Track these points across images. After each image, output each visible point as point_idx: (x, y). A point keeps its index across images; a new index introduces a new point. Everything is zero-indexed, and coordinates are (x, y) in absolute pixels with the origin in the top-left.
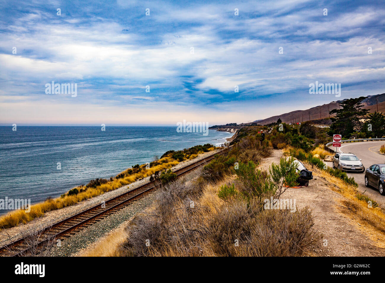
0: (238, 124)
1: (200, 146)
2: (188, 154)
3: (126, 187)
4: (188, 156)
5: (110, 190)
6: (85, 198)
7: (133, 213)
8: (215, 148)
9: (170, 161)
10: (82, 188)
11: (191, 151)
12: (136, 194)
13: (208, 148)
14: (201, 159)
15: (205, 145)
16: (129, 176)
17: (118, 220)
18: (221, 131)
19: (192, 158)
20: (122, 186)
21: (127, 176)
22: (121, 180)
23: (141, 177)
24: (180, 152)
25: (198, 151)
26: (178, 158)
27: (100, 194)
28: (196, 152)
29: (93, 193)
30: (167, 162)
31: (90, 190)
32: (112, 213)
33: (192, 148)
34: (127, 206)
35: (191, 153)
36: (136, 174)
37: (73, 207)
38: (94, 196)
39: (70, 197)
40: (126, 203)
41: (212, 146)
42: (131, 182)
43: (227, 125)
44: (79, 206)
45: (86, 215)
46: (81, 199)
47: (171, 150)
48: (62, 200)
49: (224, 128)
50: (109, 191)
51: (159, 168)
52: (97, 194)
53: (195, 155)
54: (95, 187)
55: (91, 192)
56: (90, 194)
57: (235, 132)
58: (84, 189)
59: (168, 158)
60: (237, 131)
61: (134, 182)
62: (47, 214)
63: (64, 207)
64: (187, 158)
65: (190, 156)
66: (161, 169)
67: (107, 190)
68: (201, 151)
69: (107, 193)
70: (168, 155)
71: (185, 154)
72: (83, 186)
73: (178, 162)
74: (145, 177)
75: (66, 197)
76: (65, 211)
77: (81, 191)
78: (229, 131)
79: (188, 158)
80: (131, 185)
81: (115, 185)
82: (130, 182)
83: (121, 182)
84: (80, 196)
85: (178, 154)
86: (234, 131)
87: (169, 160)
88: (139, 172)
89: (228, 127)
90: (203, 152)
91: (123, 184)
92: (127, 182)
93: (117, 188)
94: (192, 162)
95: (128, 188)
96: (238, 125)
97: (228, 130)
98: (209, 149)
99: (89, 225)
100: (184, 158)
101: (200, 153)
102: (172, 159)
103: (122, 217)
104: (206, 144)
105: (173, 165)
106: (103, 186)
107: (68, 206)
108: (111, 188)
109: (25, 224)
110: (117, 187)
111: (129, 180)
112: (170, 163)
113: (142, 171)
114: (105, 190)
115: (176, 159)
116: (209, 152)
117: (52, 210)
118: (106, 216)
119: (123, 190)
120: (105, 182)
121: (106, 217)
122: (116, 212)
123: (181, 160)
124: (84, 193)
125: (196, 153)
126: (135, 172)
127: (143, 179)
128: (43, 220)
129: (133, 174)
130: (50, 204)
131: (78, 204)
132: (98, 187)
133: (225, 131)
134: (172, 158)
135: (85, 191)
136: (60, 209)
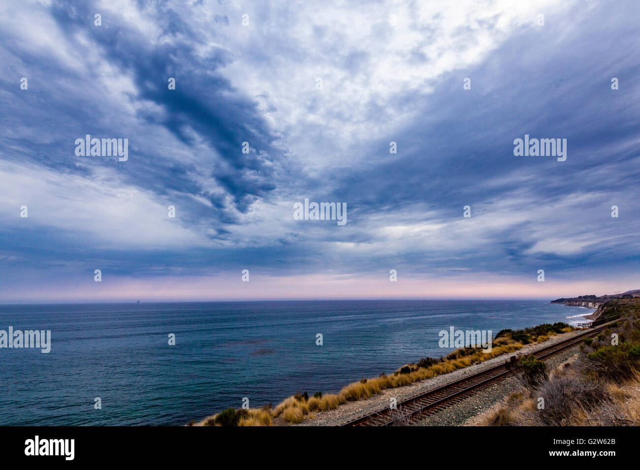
0: (597, 296)
1: (549, 325)
2: (534, 335)
3: (461, 371)
4: (533, 337)
5: (444, 373)
6: (418, 379)
7: (480, 407)
8: (572, 329)
9: (510, 343)
10: (413, 367)
11: (538, 331)
12: (478, 382)
13: (562, 328)
14: (555, 342)
15: (555, 324)
16: (462, 358)
17: (463, 413)
18: (572, 305)
19: (542, 341)
20: (456, 370)
21: (459, 357)
22: (453, 361)
23: (478, 361)
24: (522, 332)
25: (547, 331)
26: (521, 340)
27: (433, 376)
28: (545, 333)
29: (426, 374)
30: (507, 344)
31: (421, 369)
32: (455, 403)
33: (537, 328)
34: (470, 396)
35: (539, 334)
36: (470, 356)
37: (408, 388)
38: (428, 378)
39: (403, 376)
40: (468, 392)
41: (567, 326)
42: (467, 366)
43: (580, 297)
44: (414, 387)
45: (425, 400)
46: (415, 380)
47: (507, 329)
48: (396, 378)
49: (576, 302)
50: (442, 374)
51: (498, 350)
52: (430, 376)
53: (545, 337)
54: (427, 368)
55: (424, 373)
56: (423, 375)
57: (597, 307)
58: (415, 368)
59: (506, 339)
60: (599, 306)
61: (470, 366)
62: (384, 391)
63: (398, 386)
64: (533, 340)
65: (537, 337)
66: (501, 352)
67: (441, 373)
68: (552, 332)
69: (441, 376)
70: (505, 335)
71: (529, 335)
72: (413, 364)
73: (522, 344)
74: (483, 361)
75: (399, 375)
76: (401, 392)
77: (413, 370)
78: (585, 306)
79: (535, 340)
80: (467, 369)
81: (449, 367)
82: (465, 365)
83: (454, 364)
84: (413, 375)
85: (520, 334)
86: (595, 306)
87: (509, 341)
88: (474, 354)
89: (582, 300)
90: (554, 333)
91: (457, 368)
92: (461, 365)
93: (451, 372)
94: (542, 346)
95: (465, 373)
96: (598, 298)
97: (583, 304)
98: (564, 330)
99: (431, 413)
100: (530, 340)
101: (551, 334)
102: (513, 340)
103: (467, 411)
104: (557, 323)
105: (516, 349)
106: (435, 367)
107: (403, 385)
108: (445, 370)
109: (366, 399)
110: (452, 370)
111: (463, 363)
112: (511, 345)
113: (477, 353)
114: (438, 372)
115: (518, 341)
116: (565, 334)
117: (388, 388)
118: (448, 405)
119: (459, 374)
120: (435, 362)
121: (449, 407)
122: (459, 402)
123: (526, 342)
124: (416, 373)
125: (545, 335)
126: (468, 354)
127: (480, 363)
128: (381, 398)
129: (466, 355)
130: (385, 380)
131: (413, 385)
132: (429, 367)
133: (579, 305)
134: (511, 339)
135: (416, 370)
136: (396, 387)
